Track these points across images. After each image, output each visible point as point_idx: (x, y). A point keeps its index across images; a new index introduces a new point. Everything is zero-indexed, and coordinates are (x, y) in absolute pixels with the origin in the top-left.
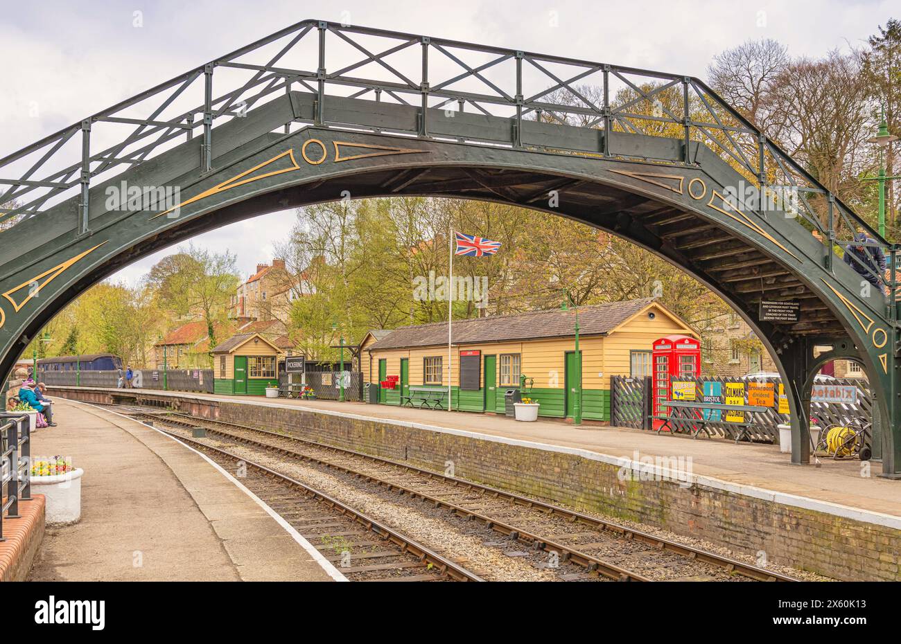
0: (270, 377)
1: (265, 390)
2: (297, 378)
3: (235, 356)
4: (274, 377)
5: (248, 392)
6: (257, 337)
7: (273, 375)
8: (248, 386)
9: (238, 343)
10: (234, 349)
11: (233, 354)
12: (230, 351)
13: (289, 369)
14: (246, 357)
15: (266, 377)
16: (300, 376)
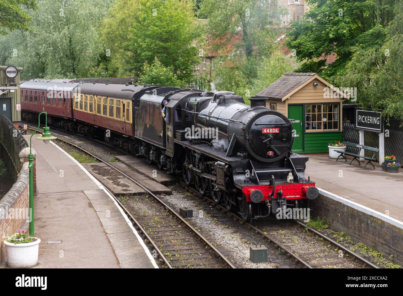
0: (333, 130)
1: (328, 149)
2: (372, 139)
3: (290, 105)
4: (337, 130)
5: (306, 149)
6: (316, 79)
7: (336, 127)
8: (306, 142)
9: (293, 88)
10: (288, 96)
11: (287, 103)
12: (283, 99)
13: (360, 124)
14: (302, 105)
15: (327, 130)
16: (376, 136)
